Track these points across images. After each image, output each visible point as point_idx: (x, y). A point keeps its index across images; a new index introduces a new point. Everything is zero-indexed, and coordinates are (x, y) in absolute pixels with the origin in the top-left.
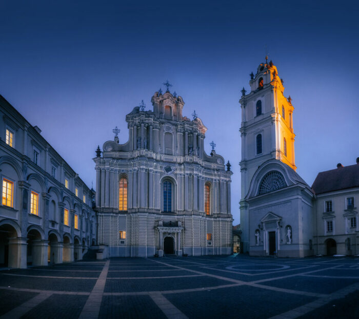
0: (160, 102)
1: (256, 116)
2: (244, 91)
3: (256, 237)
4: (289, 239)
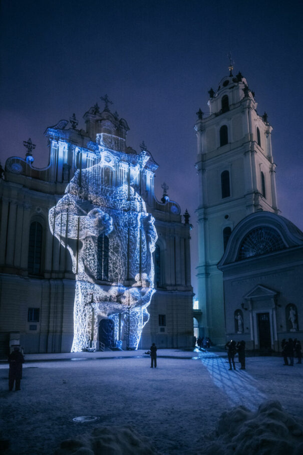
0: (97, 121)
1: (219, 146)
2: (200, 114)
3: (236, 321)
4: (293, 324)
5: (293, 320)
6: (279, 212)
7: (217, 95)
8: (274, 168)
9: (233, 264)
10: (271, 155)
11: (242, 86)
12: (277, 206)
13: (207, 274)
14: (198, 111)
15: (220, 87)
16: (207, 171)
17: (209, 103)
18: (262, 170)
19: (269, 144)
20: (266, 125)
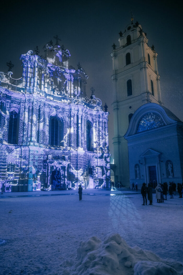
1: (126, 65)
2: (114, 46)
3: (136, 171)
4: (170, 173)
5: (170, 171)
6: (162, 104)
7: (124, 35)
8: (159, 78)
9: (133, 136)
10: (157, 70)
11: (138, 29)
12: (161, 100)
13: (119, 142)
14: (113, 45)
15: (125, 30)
16: (118, 80)
17: (119, 40)
18: (151, 79)
19: (156, 64)
20: (154, 52)
